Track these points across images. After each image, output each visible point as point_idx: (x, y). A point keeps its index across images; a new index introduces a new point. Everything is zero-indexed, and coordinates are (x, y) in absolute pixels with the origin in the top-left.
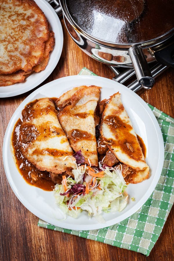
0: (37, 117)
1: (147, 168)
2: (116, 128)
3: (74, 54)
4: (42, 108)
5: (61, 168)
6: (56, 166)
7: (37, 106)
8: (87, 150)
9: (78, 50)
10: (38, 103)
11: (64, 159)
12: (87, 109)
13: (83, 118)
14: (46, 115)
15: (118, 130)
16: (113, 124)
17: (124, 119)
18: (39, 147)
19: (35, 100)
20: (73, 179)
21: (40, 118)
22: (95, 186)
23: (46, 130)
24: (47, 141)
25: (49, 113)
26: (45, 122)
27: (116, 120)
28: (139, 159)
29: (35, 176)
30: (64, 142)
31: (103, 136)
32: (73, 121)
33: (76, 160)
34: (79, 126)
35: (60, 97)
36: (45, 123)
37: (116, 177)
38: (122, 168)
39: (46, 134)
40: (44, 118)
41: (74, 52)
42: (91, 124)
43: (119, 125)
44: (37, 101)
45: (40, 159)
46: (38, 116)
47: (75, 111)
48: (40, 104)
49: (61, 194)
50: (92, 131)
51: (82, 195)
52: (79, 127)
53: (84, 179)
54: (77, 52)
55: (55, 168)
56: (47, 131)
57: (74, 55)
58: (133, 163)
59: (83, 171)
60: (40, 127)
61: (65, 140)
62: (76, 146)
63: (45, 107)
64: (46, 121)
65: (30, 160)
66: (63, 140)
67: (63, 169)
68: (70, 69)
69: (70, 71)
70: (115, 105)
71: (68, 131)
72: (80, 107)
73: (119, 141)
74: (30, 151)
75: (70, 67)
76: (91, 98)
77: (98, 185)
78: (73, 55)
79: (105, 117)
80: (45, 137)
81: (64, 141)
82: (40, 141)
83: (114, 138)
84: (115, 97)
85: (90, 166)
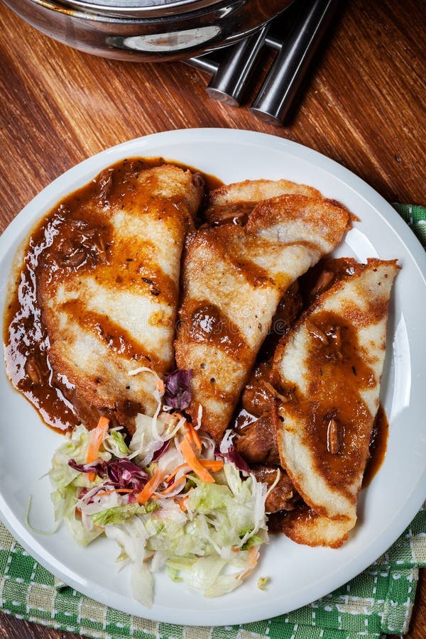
0: (130, 210)
1: (349, 519)
2: (329, 360)
3: (57, 68)
4: (156, 193)
5: (109, 393)
6: (97, 381)
7: (148, 179)
8: (213, 380)
9: (63, 53)
10: (158, 170)
11: (132, 373)
12: (275, 265)
13: (251, 285)
14: (155, 219)
15: (328, 370)
16: (328, 346)
17: (365, 347)
18: (87, 297)
19: (156, 159)
20: (128, 441)
21: (137, 220)
22: (173, 494)
23: (131, 260)
24: (118, 295)
25: (166, 219)
26: (142, 238)
27: (342, 336)
28: (337, 484)
29: (40, 371)
30: (160, 325)
31: (274, 367)
32: (220, 275)
33: (163, 392)
34: (226, 300)
35: (230, 186)
36: (139, 241)
37: (245, 502)
38: (277, 485)
39: (126, 272)
40: (146, 224)
41: (57, 63)
42: (260, 314)
43: (341, 356)
44: (160, 163)
45: (69, 334)
46: (136, 209)
47: (244, 251)
48: (161, 177)
49: (72, 464)
50: (252, 336)
51: (126, 497)
52: (226, 304)
53: (157, 455)
54: (63, 60)
55: (92, 384)
56: (133, 266)
57: (60, 73)
58: (316, 489)
59: (168, 431)
60: (121, 242)
61: (165, 320)
62: (187, 353)
63: (166, 193)
64: (146, 235)
65: (49, 318)
66: (160, 317)
67: (112, 398)
68: (70, 119)
69: (73, 124)
70: (364, 292)
71: (192, 297)
72: (266, 244)
73: (312, 403)
74: (63, 295)
75: (66, 113)
76: (311, 237)
77: (184, 496)
78: (58, 75)
79: (317, 311)
80: (119, 280)
81: (160, 321)
82: (100, 283)
83: (303, 387)
84: (375, 270)
85: (197, 428)
